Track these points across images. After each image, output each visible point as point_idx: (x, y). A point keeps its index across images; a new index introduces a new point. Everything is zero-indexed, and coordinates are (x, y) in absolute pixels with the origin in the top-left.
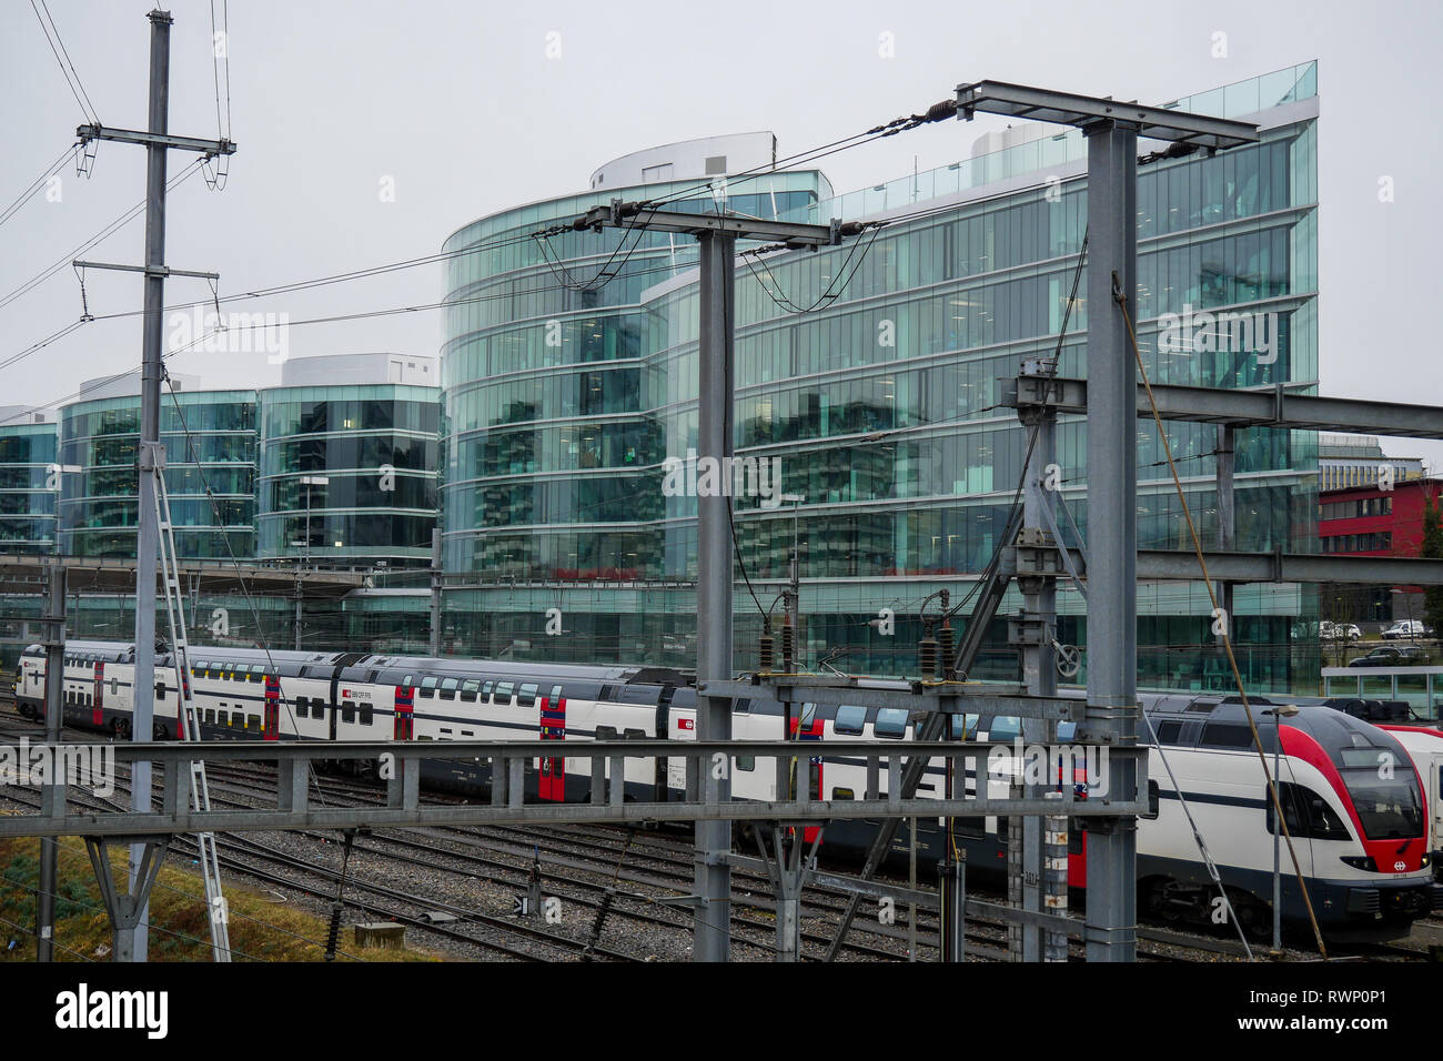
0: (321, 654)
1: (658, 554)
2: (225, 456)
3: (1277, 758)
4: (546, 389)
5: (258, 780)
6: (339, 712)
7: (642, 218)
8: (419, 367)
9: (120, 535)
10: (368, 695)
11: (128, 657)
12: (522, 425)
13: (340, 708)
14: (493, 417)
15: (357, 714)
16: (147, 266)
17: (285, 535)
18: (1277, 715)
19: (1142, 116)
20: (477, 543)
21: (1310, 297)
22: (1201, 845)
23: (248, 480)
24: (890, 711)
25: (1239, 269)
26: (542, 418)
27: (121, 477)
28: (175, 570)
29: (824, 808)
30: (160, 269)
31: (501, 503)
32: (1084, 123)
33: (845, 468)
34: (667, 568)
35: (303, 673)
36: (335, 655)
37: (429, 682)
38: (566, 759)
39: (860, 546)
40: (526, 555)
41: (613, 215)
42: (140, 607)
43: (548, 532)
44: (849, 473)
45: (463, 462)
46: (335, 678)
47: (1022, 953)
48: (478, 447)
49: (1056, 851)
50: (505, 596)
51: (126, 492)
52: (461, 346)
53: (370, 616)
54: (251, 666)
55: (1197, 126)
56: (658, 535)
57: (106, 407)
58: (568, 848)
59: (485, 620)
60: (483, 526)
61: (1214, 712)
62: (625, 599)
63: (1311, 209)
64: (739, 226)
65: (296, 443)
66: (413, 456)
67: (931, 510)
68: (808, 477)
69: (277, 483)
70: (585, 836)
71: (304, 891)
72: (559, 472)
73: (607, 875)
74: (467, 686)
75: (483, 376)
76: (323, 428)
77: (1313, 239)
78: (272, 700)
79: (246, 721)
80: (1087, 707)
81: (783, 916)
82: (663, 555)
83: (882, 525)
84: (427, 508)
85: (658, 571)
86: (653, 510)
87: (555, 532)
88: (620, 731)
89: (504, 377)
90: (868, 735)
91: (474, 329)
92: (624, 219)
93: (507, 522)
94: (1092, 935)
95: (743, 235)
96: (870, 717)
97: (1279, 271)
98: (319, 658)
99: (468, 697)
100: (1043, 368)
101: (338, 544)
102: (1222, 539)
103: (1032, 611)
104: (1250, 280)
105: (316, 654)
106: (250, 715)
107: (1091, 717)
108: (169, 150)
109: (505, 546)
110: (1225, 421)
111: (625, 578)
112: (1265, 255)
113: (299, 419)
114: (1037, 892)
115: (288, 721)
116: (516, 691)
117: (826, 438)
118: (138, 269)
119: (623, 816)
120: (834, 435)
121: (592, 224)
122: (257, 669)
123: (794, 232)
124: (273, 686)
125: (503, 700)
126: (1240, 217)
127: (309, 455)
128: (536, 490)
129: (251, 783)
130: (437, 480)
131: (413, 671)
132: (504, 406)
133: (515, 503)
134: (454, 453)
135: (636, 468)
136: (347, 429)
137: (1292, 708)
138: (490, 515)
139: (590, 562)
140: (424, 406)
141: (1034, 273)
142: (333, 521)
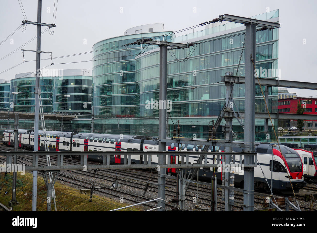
0: (68, 132)
1: (138, 112)
2: (46, 90)
3: (272, 155)
4: (115, 77)
5: (55, 159)
6: (72, 145)
7: (149, 42)
8: (87, 72)
9: (24, 107)
10: (79, 141)
11: (27, 133)
12: (109, 84)
13: (72, 144)
14: (104, 83)
15: (76, 145)
16: (37, 51)
17: (59, 107)
18: (272, 147)
19: (257, 22)
20: (100, 109)
21: (277, 59)
22: (263, 173)
23: (51, 96)
24: (189, 145)
25: (261, 53)
26: (114, 83)
27: (24, 95)
28: (43, 115)
29: (192, 165)
30: (40, 51)
31: (105, 101)
32: (245, 23)
33: (178, 94)
34: (140, 115)
35: (65, 136)
36: (71, 132)
37: (92, 138)
38: (121, 155)
39: (181, 110)
40: (110, 112)
41: (142, 41)
42: (35, 122)
43: (115, 107)
44: (179, 95)
45: (97, 92)
46: (71, 137)
47: (225, 195)
48: (100, 89)
49: (232, 174)
50: (107, 120)
51: (25, 98)
52: (96, 68)
53: (77, 124)
54: (53, 135)
55: (268, 24)
56: (138, 108)
57: (21, 80)
58: (122, 173)
59: (101, 125)
60: (101, 106)
61: (259, 146)
62: (131, 121)
63: (277, 40)
64: (168, 44)
65: (61, 88)
66: (86, 91)
67: (196, 103)
68: (170, 96)
69: (57, 96)
70: (125, 171)
71: (68, 182)
72: (118, 94)
73: (131, 179)
74: (100, 139)
75: (101, 74)
76: (67, 85)
77: (277, 47)
78: (58, 142)
79: (52, 146)
80: (244, 145)
81: (183, 188)
82: (139, 112)
83: (186, 106)
84: (89, 102)
85: (138, 115)
86: (137, 103)
87: (117, 107)
88: (133, 149)
89: (106, 74)
90: (185, 150)
91: (99, 64)
92: (145, 42)
93: (106, 105)
94: (245, 192)
95: (169, 46)
96: (186, 146)
97: (270, 54)
98: (68, 133)
99: (100, 141)
100: (230, 74)
101: (70, 109)
102: (266, 110)
103: (228, 125)
104: (264, 55)
105: (67, 132)
106: (53, 145)
107: (245, 147)
108: (42, 26)
109: (106, 110)
110: (267, 85)
111: (131, 117)
112: (267, 50)
113: (62, 83)
114: (228, 183)
115: (61, 146)
116: (110, 140)
117: (174, 88)
118: (35, 51)
119: (151, 167)
120: (176, 87)
121: (138, 43)
122: (55, 135)
123: (179, 45)
124: (58, 139)
125: (107, 142)
126: (262, 42)
127: (64, 90)
128: (112, 99)
129: (54, 159)
130: (91, 96)
131: (88, 136)
132: (106, 80)
133: (108, 101)
134: (95, 90)
135: (134, 94)
136: (72, 85)
137: (276, 145)
138: (103, 103)
139: (124, 113)
140: (88, 80)
141: (218, 53)
142: (69, 104)
